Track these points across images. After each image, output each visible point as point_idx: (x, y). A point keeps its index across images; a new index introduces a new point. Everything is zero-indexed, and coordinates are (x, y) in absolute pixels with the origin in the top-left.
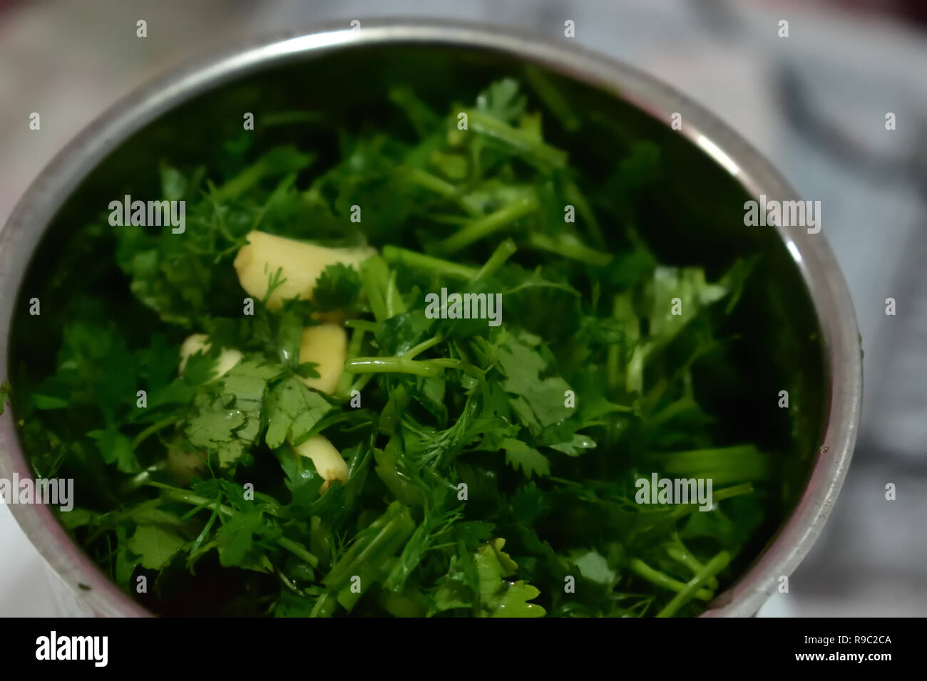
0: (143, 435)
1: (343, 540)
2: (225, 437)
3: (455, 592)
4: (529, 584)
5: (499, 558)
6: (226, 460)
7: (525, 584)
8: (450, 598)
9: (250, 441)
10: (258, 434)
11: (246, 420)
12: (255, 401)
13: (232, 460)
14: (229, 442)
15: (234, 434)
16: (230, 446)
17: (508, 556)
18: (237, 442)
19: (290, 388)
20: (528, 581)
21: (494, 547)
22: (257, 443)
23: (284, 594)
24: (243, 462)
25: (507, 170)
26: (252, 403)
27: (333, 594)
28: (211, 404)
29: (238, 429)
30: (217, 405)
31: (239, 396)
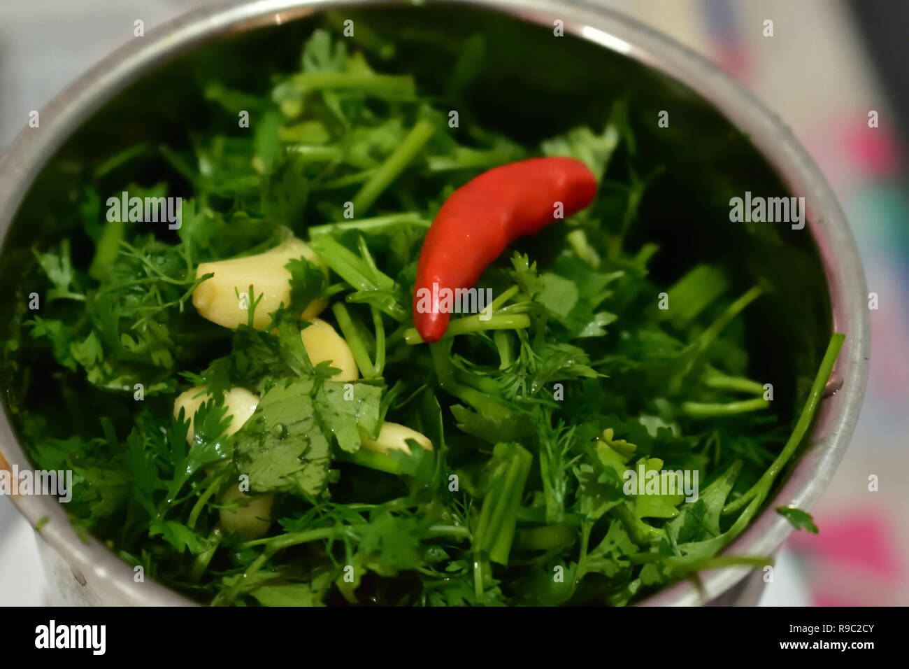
0: (196, 510)
1: (465, 504)
2: (296, 466)
3: (598, 496)
4: (651, 457)
5: (613, 448)
6: (312, 486)
7: (647, 459)
8: (597, 506)
9: (325, 458)
10: (329, 449)
11: (308, 440)
12: (306, 419)
13: (320, 484)
14: (303, 470)
15: (304, 459)
16: (306, 472)
17: (623, 441)
18: (311, 466)
19: (331, 391)
20: (648, 456)
21: (605, 441)
22: (333, 457)
23: (426, 584)
24: (332, 481)
25: (367, 114)
26: (304, 423)
27: (484, 556)
28: (261, 444)
29: (305, 453)
30: (269, 442)
31: (287, 422)
